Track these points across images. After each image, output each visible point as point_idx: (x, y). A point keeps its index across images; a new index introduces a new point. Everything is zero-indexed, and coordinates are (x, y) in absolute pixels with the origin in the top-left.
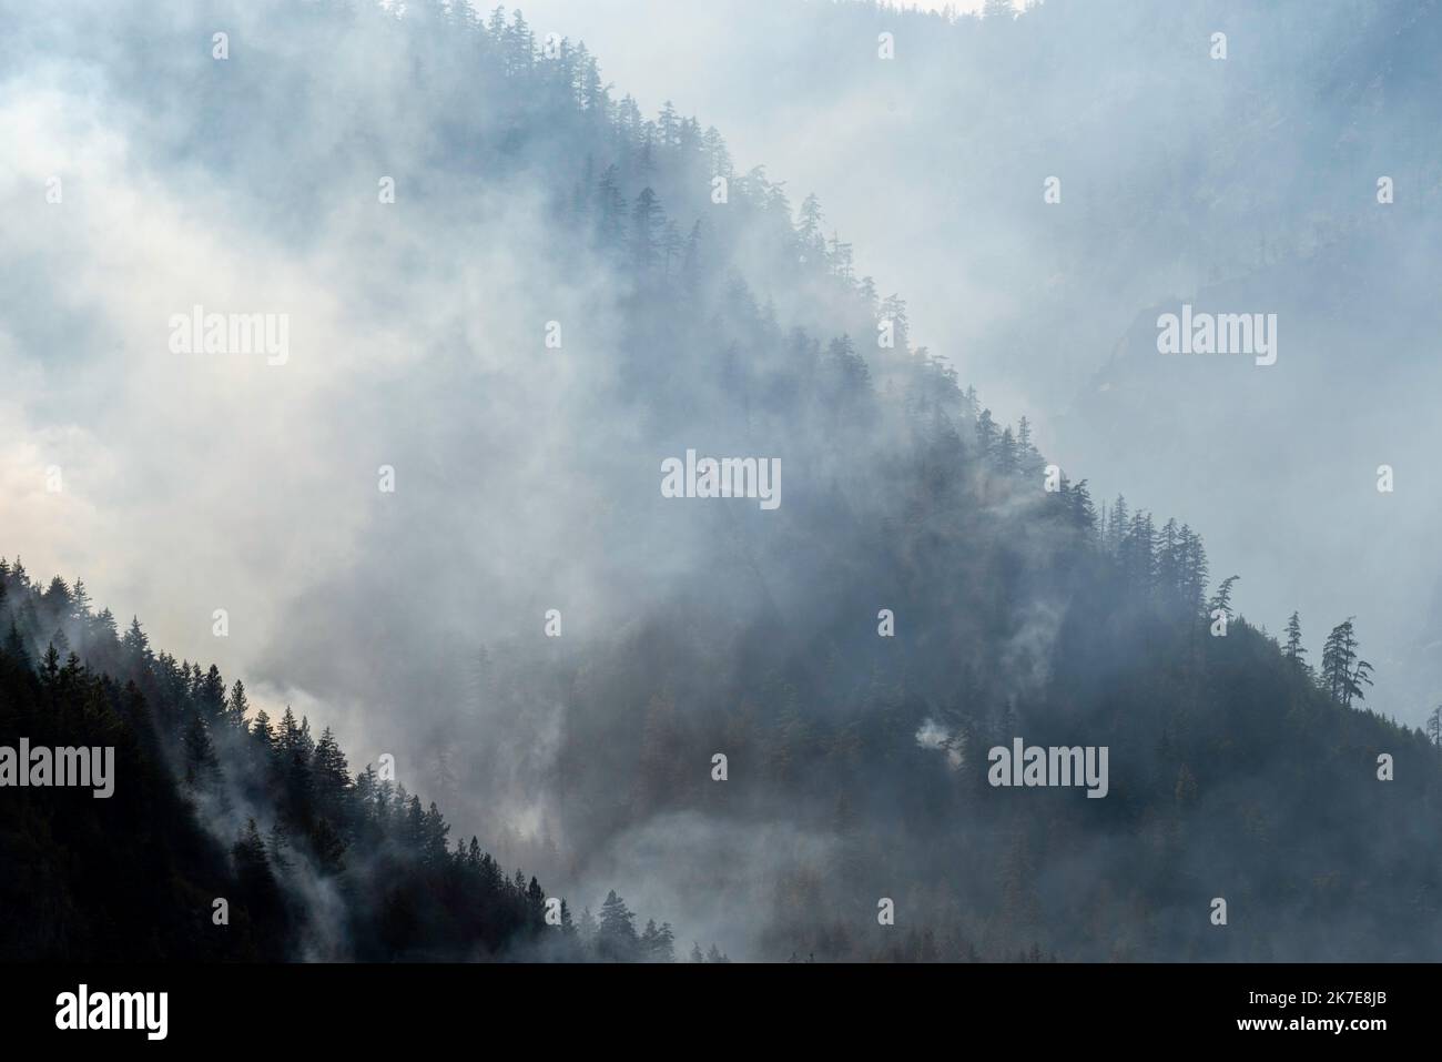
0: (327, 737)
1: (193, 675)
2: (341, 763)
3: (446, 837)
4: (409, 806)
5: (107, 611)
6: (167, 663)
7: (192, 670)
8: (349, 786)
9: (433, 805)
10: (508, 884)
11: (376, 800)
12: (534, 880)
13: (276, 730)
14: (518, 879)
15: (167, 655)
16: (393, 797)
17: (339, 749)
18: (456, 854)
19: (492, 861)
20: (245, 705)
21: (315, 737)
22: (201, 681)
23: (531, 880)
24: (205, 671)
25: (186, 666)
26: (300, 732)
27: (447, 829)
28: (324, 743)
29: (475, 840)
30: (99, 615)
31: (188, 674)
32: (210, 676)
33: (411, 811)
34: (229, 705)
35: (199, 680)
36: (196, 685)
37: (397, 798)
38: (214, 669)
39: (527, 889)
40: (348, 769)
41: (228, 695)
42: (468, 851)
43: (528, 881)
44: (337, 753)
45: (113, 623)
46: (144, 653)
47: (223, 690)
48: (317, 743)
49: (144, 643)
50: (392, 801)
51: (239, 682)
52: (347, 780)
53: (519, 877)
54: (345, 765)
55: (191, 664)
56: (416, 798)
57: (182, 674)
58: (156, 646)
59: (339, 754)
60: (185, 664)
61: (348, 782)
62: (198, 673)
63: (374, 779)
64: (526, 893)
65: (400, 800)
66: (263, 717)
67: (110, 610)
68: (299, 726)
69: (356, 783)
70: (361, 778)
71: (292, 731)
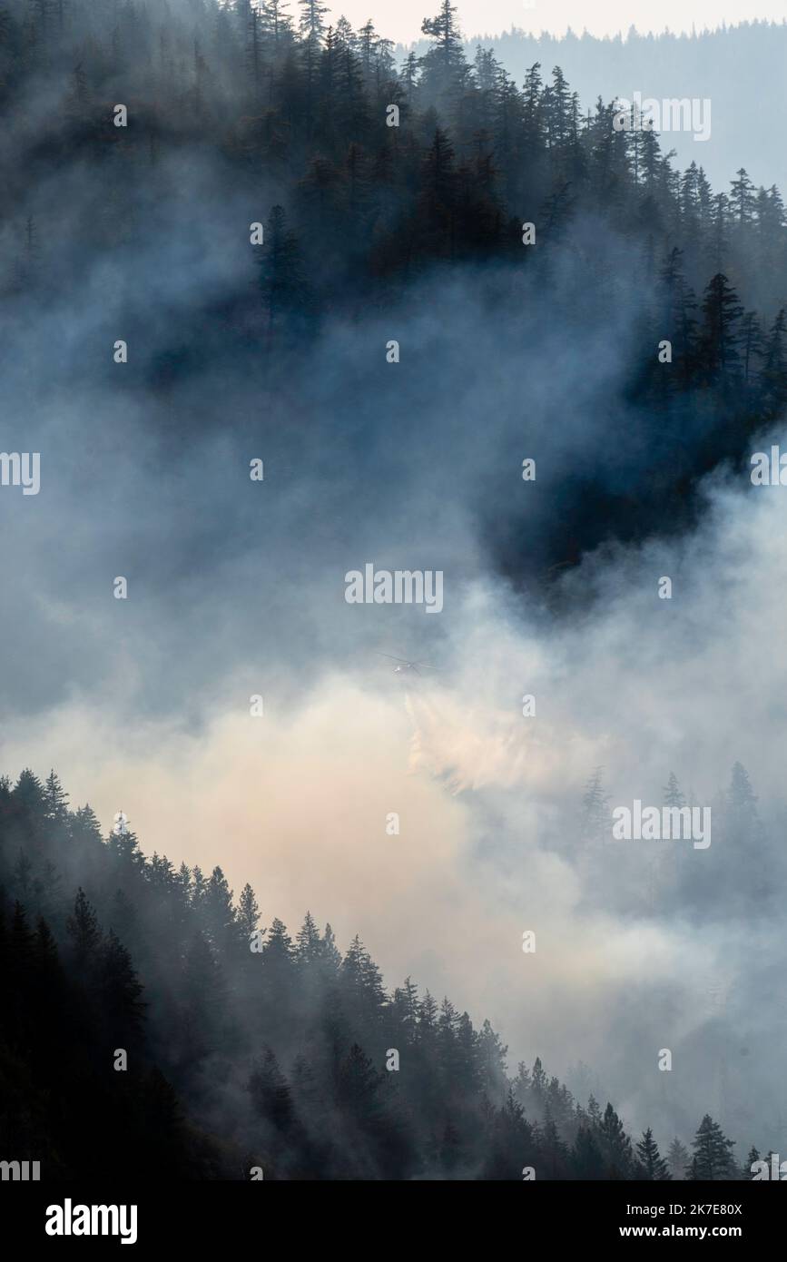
0: (356, 947)
1: (192, 880)
2: (374, 978)
3: (504, 1060)
4: (457, 1025)
5: (87, 808)
6: (161, 867)
7: (191, 874)
8: (384, 1004)
9: (487, 1023)
10: (581, 1114)
11: (418, 1020)
12: (610, 1108)
13: (294, 942)
14: (591, 1105)
15: (161, 857)
16: (438, 1014)
17: (372, 960)
18: (516, 1079)
19: (560, 1086)
20: (257, 913)
21: (342, 947)
22: (204, 887)
23: (606, 1108)
24: (207, 874)
25: (184, 869)
26: (323, 943)
27: (505, 1050)
28: (352, 954)
29: (538, 1063)
30: (79, 813)
31: (187, 879)
32: (213, 880)
33: (460, 1031)
34: (237, 914)
35: (200, 886)
36: (197, 891)
37: (442, 1017)
38: (218, 872)
39: (603, 1119)
40: (383, 985)
41: (236, 902)
42: (530, 1075)
43: (603, 1109)
44: (369, 966)
45: (96, 822)
46: (134, 856)
47: (229, 896)
48: (344, 955)
49: (134, 844)
50: (437, 1019)
51: (248, 887)
52: (383, 998)
53: (593, 1105)
54: (380, 979)
55: (191, 867)
56: (466, 1016)
57: (179, 879)
58: (149, 848)
59: (372, 967)
60: (183, 867)
61: (384, 1000)
62: (199, 877)
63: (414, 995)
64: (601, 1122)
65: (446, 1019)
66: (279, 927)
67: (90, 807)
68: (322, 935)
69: (393, 1000)
70: (398, 993)
71: (314, 941)
